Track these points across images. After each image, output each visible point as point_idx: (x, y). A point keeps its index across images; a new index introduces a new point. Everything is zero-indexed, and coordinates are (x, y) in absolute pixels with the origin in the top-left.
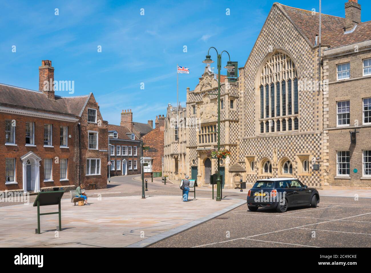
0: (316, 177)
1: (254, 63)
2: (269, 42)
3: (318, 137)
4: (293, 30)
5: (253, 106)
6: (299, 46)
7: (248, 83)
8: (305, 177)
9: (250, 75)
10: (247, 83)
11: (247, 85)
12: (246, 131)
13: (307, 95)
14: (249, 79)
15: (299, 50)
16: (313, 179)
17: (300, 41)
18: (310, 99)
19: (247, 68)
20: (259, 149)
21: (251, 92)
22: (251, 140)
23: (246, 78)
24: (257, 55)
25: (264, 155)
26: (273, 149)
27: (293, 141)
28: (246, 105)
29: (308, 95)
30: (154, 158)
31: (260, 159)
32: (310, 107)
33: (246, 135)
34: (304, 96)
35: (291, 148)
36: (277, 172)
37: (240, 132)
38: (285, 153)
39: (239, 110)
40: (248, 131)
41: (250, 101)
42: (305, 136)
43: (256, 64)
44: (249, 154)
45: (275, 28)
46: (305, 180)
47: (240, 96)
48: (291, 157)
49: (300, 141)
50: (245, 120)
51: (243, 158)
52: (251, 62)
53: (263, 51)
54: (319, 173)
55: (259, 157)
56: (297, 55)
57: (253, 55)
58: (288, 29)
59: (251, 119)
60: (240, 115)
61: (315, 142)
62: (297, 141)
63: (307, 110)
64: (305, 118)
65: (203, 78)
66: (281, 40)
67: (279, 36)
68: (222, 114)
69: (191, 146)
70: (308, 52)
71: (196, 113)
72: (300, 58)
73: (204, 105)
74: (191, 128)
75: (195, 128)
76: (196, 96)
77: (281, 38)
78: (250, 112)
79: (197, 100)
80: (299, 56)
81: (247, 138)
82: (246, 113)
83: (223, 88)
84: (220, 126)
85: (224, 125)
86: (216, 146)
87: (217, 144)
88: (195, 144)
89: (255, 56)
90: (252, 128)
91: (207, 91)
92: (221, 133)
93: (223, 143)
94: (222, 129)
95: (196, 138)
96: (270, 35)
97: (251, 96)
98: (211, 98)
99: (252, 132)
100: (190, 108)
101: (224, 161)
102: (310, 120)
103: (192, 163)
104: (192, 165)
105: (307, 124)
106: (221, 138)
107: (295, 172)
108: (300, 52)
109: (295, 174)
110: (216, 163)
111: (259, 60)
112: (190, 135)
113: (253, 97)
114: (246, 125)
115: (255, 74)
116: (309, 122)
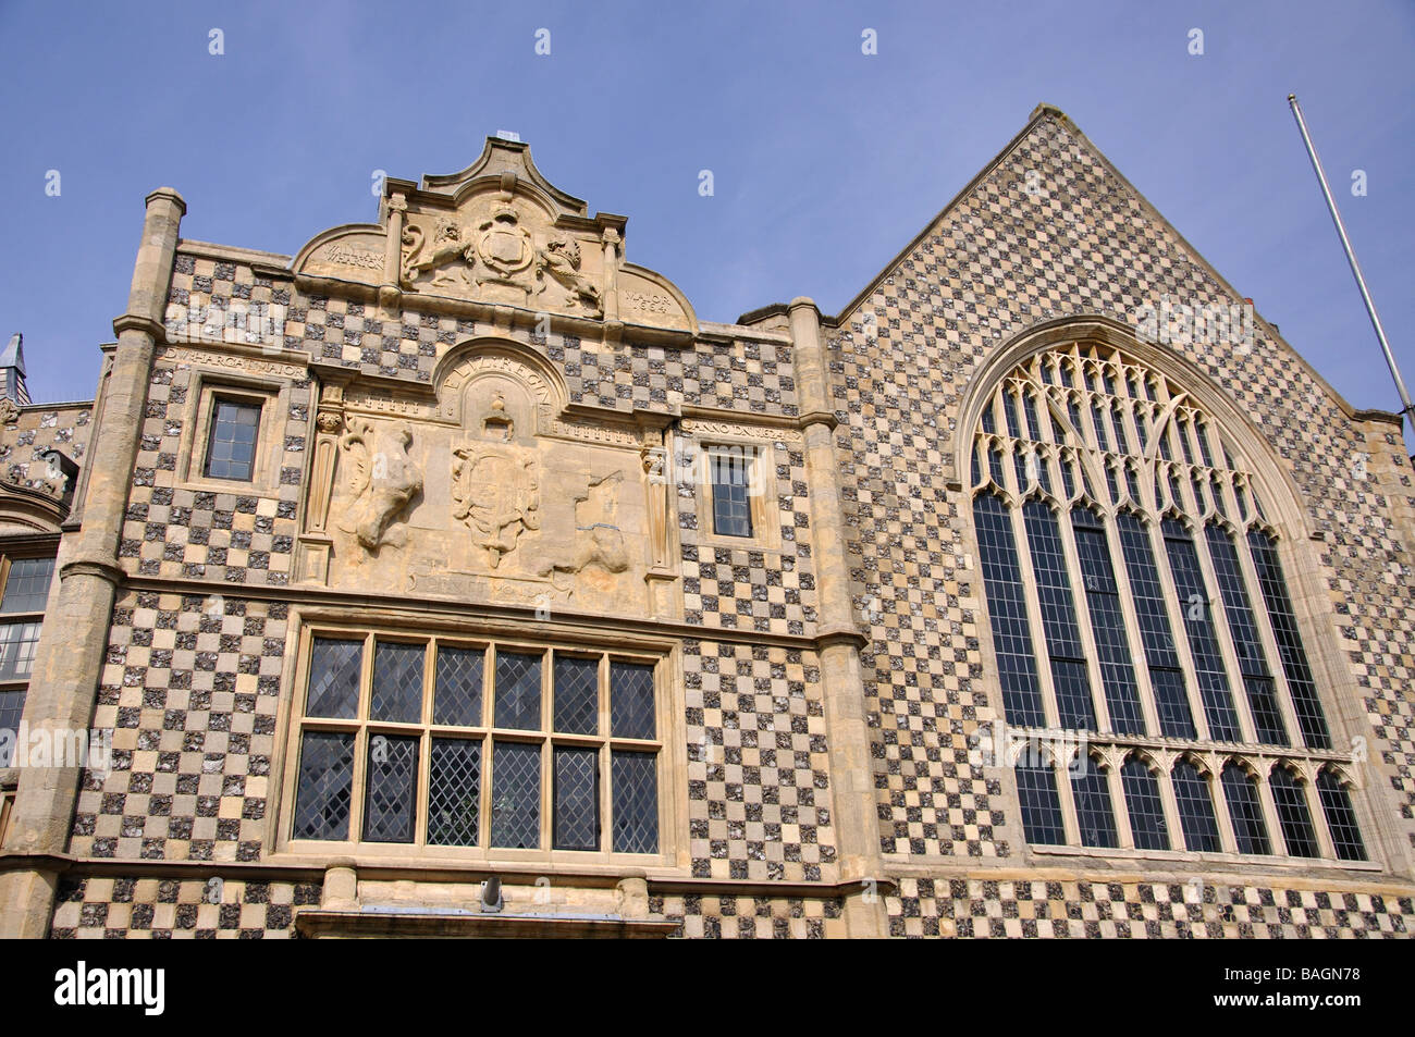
1: (929, 332)
2: (1037, 264)
5: (955, 615)
10: (870, 435)
12: (899, 800)
13: (1394, 649)
19: (860, 339)
21: (918, 505)
22: (975, 892)
23: (853, 395)
24: (946, 292)
28: (869, 585)
33: (903, 845)
34: (1375, 647)
40: (926, 801)
41: (912, 569)
45: (1068, 216)
50: (875, 705)
56: (1262, 409)
57: (913, 283)
59: (941, 710)
65: (448, 204)
66: (1125, 291)
67: (1111, 269)
68: (758, 576)
69: (118, 851)
70: (1326, 422)
71: (298, 471)
72: (1288, 434)
73: (434, 428)
74: (145, 618)
75: (254, 628)
76: (317, 317)
77: (1127, 283)
78: (921, 652)
79: (332, 350)
80: (1276, 421)
81: (923, 866)
82: (884, 646)
83: (753, 367)
84: (734, 689)
85: (800, 688)
86: (673, 894)
87: (684, 873)
88: (228, 829)
89: (932, 292)
90: (966, 787)
91: (505, 315)
92: (745, 753)
93: (794, 875)
94: (764, 721)
95: (266, 761)
96: (1041, 236)
97: (921, 530)
98: (577, 396)
99: (970, 817)
100: (172, 399)
106: (753, 813)
108: (1278, 402)
111: (973, 328)
112: (104, 695)
113: (945, 547)
114: (893, 753)
115: (949, 402)
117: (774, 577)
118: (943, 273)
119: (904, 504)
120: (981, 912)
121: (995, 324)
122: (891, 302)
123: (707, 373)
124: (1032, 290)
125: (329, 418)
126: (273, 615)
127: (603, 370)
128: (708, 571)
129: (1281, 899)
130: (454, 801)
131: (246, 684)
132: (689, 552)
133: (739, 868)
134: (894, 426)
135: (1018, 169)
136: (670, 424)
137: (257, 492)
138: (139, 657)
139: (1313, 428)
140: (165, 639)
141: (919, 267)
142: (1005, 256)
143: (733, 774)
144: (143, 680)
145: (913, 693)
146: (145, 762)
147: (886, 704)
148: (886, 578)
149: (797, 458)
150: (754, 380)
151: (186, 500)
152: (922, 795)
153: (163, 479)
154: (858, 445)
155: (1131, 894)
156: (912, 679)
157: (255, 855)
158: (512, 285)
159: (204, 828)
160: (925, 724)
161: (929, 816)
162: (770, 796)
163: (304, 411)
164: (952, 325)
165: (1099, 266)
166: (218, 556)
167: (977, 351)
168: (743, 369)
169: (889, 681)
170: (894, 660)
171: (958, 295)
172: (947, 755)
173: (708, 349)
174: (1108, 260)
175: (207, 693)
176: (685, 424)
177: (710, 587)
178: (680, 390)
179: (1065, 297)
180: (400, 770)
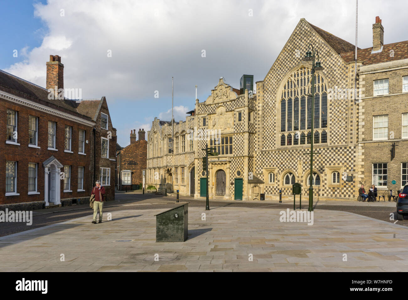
0: (349, 189)
1: (276, 77)
2: (294, 56)
3: (352, 149)
5: (274, 120)
6: (330, 61)
7: (268, 97)
8: (336, 189)
9: (270, 89)
10: (266, 97)
11: (266, 99)
12: (265, 143)
13: (338, 110)
14: (270, 93)
15: (330, 66)
16: (345, 191)
17: (332, 57)
18: (342, 113)
19: (267, 82)
20: (280, 162)
21: (271, 106)
22: (270, 152)
23: (265, 92)
24: (279, 69)
25: (287, 167)
26: (298, 161)
27: (322, 154)
28: (264, 118)
30: (134, 171)
31: (282, 171)
32: (342, 121)
33: (264, 148)
34: (335, 110)
35: (320, 160)
37: (257, 145)
39: (256, 123)
40: (267, 143)
41: (269, 115)
42: (336, 148)
43: (277, 79)
44: (268, 166)
45: (301, 43)
46: (336, 191)
47: (258, 109)
48: (319, 169)
49: (330, 153)
50: (263, 133)
51: (260, 170)
52: (271, 76)
53: (287, 65)
54: (352, 184)
55: (280, 169)
56: (327, 70)
57: (274, 69)
58: (317, 45)
59: (270, 132)
60: (257, 128)
61: (348, 155)
62: (326, 153)
63: (338, 123)
64: (336, 131)
65: (216, 90)
68: (240, 126)
69: (201, 157)
70: (340, 68)
71: (208, 124)
72: (331, 73)
73: (216, 117)
76: (208, 108)
78: (269, 125)
79: (209, 111)
80: (329, 72)
82: (265, 125)
83: (242, 100)
84: (237, 138)
85: (243, 137)
86: (232, 158)
87: (233, 156)
89: (277, 70)
90: (272, 141)
91: (221, 102)
93: (241, 155)
94: (240, 141)
96: (296, 50)
97: (271, 109)
98: (226, 110)
101: (242, 173)
102: (342, 133)
103: (201, 175)
104: (201, 177)
105: (338, 137)
106: (238, 150)
107: (324, 184)
108: (331, 67)
109: (324, 186)
110: (232, 175)
111: (282, 74)
112: (199, 146)
113: (274, 110)
114: (265, 138)
115: (277, 88)
116: (340, 135)
117: (242, 126)
118: (279, 66)
119: (269, 106)
120: (271, 155)
121: (285, 72)
122: (271, 74)
123: (237, 103)
124: (292, 63)
125: (209, 118)
127: (229, 106)
128: (236, 126)
130: (219, 151)
133: (237, 155)
135: (294, 37)
136: (234, 110)
137: (205, 127)
139: (337, 70)
140: (201, 141)
141: (276, 66)
142: (289, 57)
143: (237, 147)
146: (201, 151)
148: (266, 117)
149: (244, 111)
150: (241, 102)
153: (200, 127)
154: (265, 99)
156: (268, 129)
158: (221, 98)
159: (204, 155)
160: (268, 134)
161: (267, 145)
162: (240, 148)
165: (305, 52)
167: (282, 78)
169: (265, 130)
170: (266, 127)
172: (270, 137)
173: (237, 100)
179: (297, 61)
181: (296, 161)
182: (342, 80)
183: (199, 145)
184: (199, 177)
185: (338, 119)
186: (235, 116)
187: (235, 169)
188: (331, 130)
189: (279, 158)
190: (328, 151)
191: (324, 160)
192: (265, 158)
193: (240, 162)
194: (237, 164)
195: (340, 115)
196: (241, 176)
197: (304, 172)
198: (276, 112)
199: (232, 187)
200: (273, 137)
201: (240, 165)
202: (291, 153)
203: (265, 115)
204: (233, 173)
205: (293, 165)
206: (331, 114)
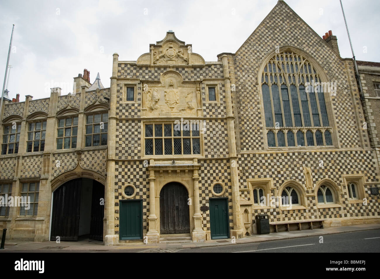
0: (377, 204)
1: (253, 54)
2: (276, 36)
3: (369, 154)
4: (311, 34)
5: (256, 108)
6: (323, 52)
7: (244, 76)
8: (361, 205)
9: (245, 66)
10: (241, 76)
11: (242, 78)
12: (245, 141)
13: (343, 106)
17: (324, 48)
20: (276, 170)
21: (250, 88)
22: (257, 156)
23: (238, 68)
24: (257, 45)
25: (288, 178)
26: (303, 169)
27: (335, 159)
28: (240, 104)
29: (345, 107)
31: (280, 184)
32: (350, 120)
33: (245, 149)
34: (339, 107)
35: (334, 167)
36: (314, 201)
38: (324, 174)
40: (249, 141)
41: (249, 100)
42: (351, 152)
44: (256, 177)
45: (284, 24)
48: (335, 179)
49: (345, 158)
50: (241, 125)
51: (242, 184)
52: (246, 51)
54: (379, 198)
55: (278, 182)
56: (322, 61)
57: (250, 44)
59: (253, 125)
61: (366, 161)
62: (340, 159)
64: (346, 132)
65: (161, 46)
66: (295, 39)
67: (292, 35)
68: (216, 108)
69: (122, 158)
70: (336, 62)
71: (140, 98)
72: (327, 65)
73: (161, 88)
74: (121, 124)
75: (136, 124)
76: (141, 71)
77: (295, 37)
78: (250, 115)
79: (144, 77)
80: (325, 63)
81: (248, 152)
82: (243, 115)
83: (216, 69)
84: (212, 127)
85: (223, 126)
86: (202, 160)
87: (204, 157)
88: (136, 154)
89: (254, 45)
90: (257, 138)
91: (171, 66)
92: (214, 138)
93: (222, 156)
94: (217, 132)
95: (140, 144)
96: (278, 30)
97: (250, 93)
98: (184, 79)
99: (257, 143)
100: (120, 89)
101: (227, 187)
102: (353, 134)
103: (124, 194)
104: (123, 197)
105: (349, 139)
106: (215, 147)
107: (344, 199)
108: (326, 59)
109: (344, 202)
110: (203, 192)
111: (262, 51)
112: (117, 136)
113: (255, 95)
114: (244, 133)
115: (257, 67)
116: (351, 137)
117: (219, 107)
118: (257, 41)
119: (247, 88)
120: (258, 159)
121: (267, 50)
122: (246, 48)
123: (207, 72)
124: (275, 42)
126: (139, 122)
127: (189, 74)
128: (207, 108)
129: (313, 154)
130: (168, 148)
131: (136, 133)
132: (204, 105)
133: (213, 156)
134: (246, 73)
136: (201, 82)
137: (135, 103)
138: (121, 130)
139: (333, 64)
140: (124, 127)
141: (252, 40)
142: (270, 35)
143: (212, 141)
144: (122, 134)
145: (248, 123)
146: (124, 145)
147: (243, 125)
148: (243, 103)
149: (223, 86)
150: (216, 72)
151: (124, 105)
152: (249, 140)
153: (121, 102)
154: (239, 78)
155: (285, 155)
156: (248, 120)
157: (140, 158)
158: (172, 60)
159: (133, 154)
160: (250, 128)
162: (218, 144)
163: (140, 88)
164: (258, 51)
165: (290, 34)
166: (130, 114)
167: (263, 56)
168: (213, 70)
169: (244, 121)
170: (245, 117)
171: (259, 45)
172: (254, 133)
173: (207, 67)
174: (292, 33)
175: (131, 135)
176: (203, 82)
177: (208, 110)
178: (202, 75)
179: (282, 42)
180: (160, 144)
181: (301, 168)
182: (341, 74)
183: (118, 133)
184: (117, 198)
185: (345, 118)
186: (203, 91)
187: (209, 182)
188: (339, 129)
189: (272, 164)
190: (342, 156)
191: (339, 167)
192: (249, 165)
193: (220, 168)
194: (214, 172)
195: (347, 113)
196: (225, 193)
197: (315, 185)
198: (259, 99)
199: (205, 215)
200: (259, 133)
201: (220, 175)
202: (291, 157)
203: (240, 100)
204: (207, 188)
205: (296, 175)
206: (336, 111)
